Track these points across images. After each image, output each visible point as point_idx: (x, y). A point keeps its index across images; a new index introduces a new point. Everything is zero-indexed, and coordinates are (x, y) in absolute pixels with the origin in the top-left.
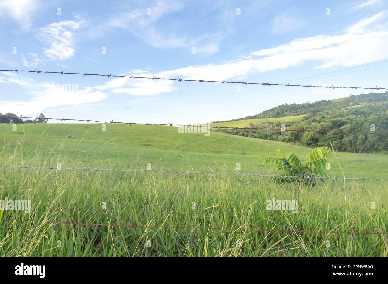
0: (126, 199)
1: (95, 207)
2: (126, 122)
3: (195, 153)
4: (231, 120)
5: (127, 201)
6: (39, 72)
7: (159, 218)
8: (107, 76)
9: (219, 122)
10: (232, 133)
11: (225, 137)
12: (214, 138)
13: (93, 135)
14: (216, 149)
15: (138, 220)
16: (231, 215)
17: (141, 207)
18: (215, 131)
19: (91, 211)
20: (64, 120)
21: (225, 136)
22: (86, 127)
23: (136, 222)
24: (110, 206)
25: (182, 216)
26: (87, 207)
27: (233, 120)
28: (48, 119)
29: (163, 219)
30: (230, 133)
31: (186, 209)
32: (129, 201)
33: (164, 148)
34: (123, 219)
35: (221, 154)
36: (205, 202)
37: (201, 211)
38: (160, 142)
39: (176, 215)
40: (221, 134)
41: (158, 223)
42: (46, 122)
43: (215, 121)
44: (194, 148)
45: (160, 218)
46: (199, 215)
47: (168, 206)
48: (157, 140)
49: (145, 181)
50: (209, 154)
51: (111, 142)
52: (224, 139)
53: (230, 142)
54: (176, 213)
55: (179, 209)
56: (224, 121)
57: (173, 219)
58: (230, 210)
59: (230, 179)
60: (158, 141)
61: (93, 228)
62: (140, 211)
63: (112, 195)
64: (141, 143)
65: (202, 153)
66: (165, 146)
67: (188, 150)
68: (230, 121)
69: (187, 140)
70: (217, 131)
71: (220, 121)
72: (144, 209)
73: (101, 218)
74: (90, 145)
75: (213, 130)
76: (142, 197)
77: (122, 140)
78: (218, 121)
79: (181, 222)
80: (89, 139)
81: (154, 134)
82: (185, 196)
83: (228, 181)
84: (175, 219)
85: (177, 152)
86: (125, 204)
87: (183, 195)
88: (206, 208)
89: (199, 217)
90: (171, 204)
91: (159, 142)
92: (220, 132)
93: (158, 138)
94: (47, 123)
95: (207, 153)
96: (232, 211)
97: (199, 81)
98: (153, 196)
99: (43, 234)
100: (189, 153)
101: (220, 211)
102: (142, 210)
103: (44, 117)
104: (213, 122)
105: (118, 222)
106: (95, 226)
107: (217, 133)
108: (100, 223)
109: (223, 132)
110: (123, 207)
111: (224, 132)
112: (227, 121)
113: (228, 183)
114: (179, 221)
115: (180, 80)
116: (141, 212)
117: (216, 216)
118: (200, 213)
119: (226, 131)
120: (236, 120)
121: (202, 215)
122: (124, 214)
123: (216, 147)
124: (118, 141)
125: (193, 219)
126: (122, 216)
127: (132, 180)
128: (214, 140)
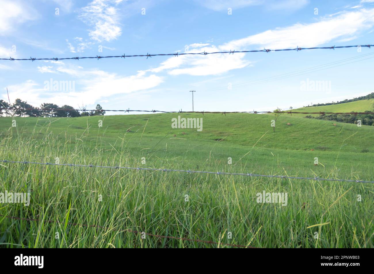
0: (198, 208)
1: (162, 215)
2: (192, 111)
3: (287, 150)
4: (342, 100)
5: (200, 210)
6: (100, 57)
7: (241, 235)
8: (174, 54)
9: (323, 105)
10: (345, 120)
11: (333, 127)
12: (316, 128)
13: (154, 128)
14: (320, 144)
15: (214, 236)
16: (347, 240)
17: (217, 220)
18: (317, 118)
19: (157, 221)
20: (128, 111)
21: (334, 125)
22: (146, 118)
23: (212, 238)
24: (179, 216)
25: (273, 236)
26: (154, 215)
27: (346, 101)
28: (105, 111)
29: (246, 237)
30: (342, 121)
31: (278, 227)
32: (202, 211)
33: (242, 143)
34: (196, 233)
35: (327, 152)
36: (306, 219)
37: (301, 231)
38: (236, 136)
39: (264, 233)
40: (326, 122)
41: (240, 242)
42: (103, 114)
43: (317, 104)
44: (285, 143)
45: (243, 236)
46: (297, 237)
47: (253, 221)
48: (233, 132)
49: (220, 186)
50: (308, 152)
51: (175, 136)
52: (331, 129)
53: (341, 133)
54: (265, 231)
55: (268, 227)
56: (331, 102)
57: (261, 239)
58: (346, 233)
59: (343, 187)
60: (234, 134)
61: (161, 241)
62: (215, 224)
63: (181, 203)
64: (211, 137)
65: (298, 150)
66: (244, 141)
67: (276, 146)
68: (341, 102)
69: (274, 132)
70: (321, 118)
71: (325, 104)
72: (221, 222)
73: (169, 229)
74: (151, 140)
75: (314, 117)
76: (217, 207)
77: (188, 134)
78: (320, 103)
79: (271, 244)
80: (150, 133)
81: (228, 125)
82: (277, 209)
83: (341, 191)
84: (263, 239)
85: (261, 149)
86: (197, 215)
87: (274, 207)
88: (308, 226)
89: (298, 240)
90: (257, 219)
91: (234, 136)
92: (325, 120)
93: (233, 130)
94: (105, 115)
95: (305, 150)
96: (349, 235)
97: (294, 49)
98: (232, 206)
99: (109, 243)
100: (277, 150)
101: (330, 233)
102: (218, 224)
103: (101, 108)
104: (313, 105)
105: (190, 236)
106: (163, 238)
107: (320, 120)
108: (169, 235)
109: (330, 120)
110: (195, 219)
111: (332, 119)
112: (336, 102)
113: (342, 193)
114: (269, 242)
115: (267, 50)
116: (217, 226)
117: (324, 240)
118: (299, 234)
119: (334, 117)
120: (350, 101)
121: (302, 236)
122: (196, 227)
123: (318, 141)
124: (183, 134)
125: (290, 241)
126: (194, 230)
127: (204, 185)
128: (316, 131)
